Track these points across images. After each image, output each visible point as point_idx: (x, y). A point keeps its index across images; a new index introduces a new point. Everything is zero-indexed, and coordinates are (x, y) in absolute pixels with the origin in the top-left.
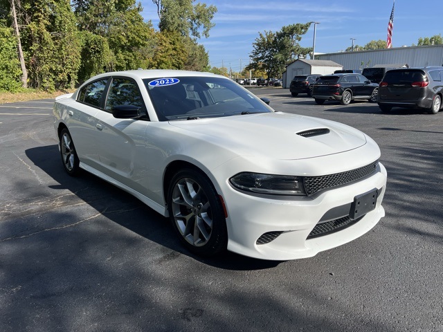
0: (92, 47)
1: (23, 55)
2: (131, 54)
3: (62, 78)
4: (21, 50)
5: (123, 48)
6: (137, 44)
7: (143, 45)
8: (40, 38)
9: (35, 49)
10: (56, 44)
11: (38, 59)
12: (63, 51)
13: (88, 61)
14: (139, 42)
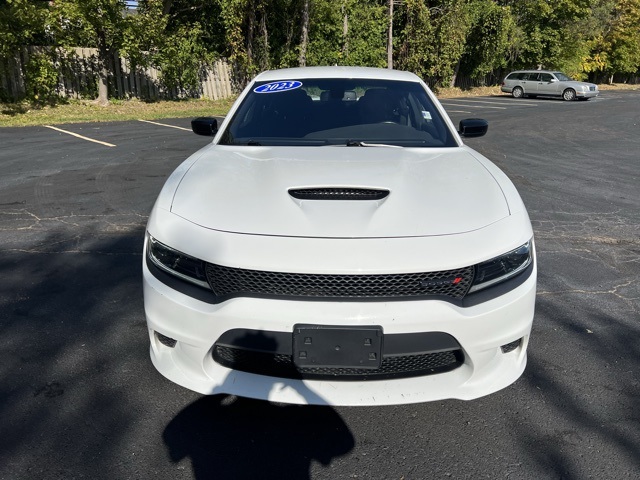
0: (485, 24)
1: (392, 41)
2: (556, 32)
3: (433, 72)
4: (391, 35)
5: (544, 23)
6: (570, 15)
7: (580, 16)
8: (416, 17)
9: (406, 33)
10: (434, 25)
11: (409, 46)
12: (441, 35)
13: (477, 47)
14: (573, 11)
